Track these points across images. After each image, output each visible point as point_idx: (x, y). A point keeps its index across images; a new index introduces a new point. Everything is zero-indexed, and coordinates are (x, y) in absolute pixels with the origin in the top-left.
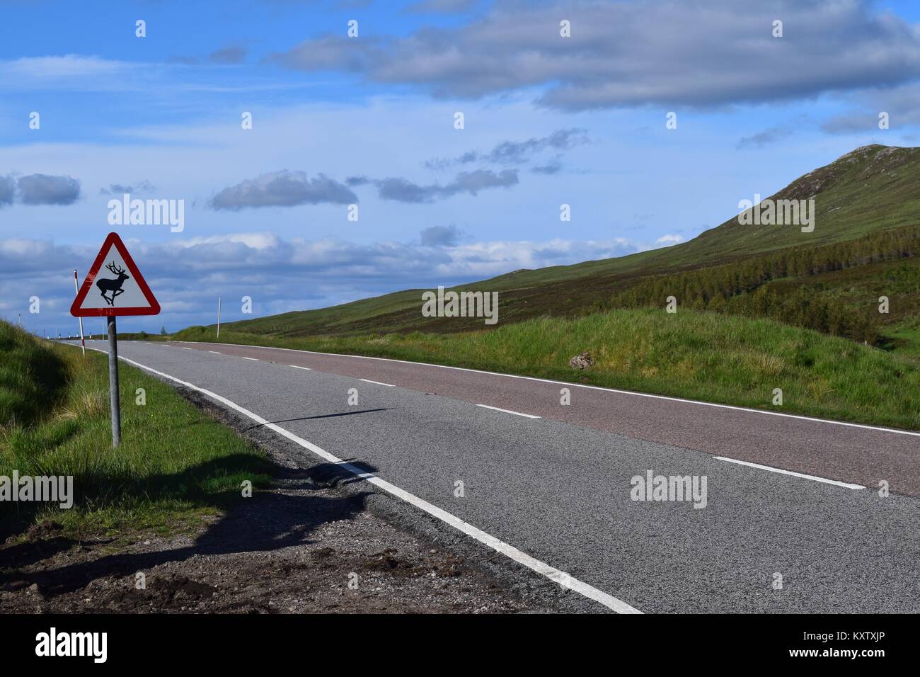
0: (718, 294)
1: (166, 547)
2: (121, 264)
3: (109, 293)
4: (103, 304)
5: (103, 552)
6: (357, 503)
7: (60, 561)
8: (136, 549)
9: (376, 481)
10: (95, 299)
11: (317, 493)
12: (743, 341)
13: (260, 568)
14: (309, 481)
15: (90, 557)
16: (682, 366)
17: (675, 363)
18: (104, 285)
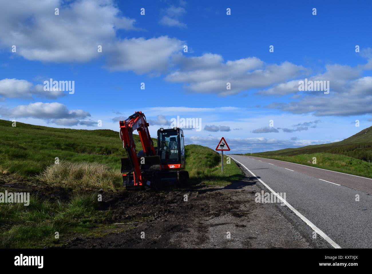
0: (346, 151)
1: (220, 188)
2: (224, 142)
3: (222, 147)
4: (221, 149)
5: (210, 188)
6: (255, 183)
7: (203, 189)
8: (215, 188)
9: (259, 180)
10: (219, 148)
11: (249, 181)
12: (339, 159)
13: (232, 192)
14: (249, 179)
15: (208, 188)
16: (327, 163)
17: (326, 163)
18: (221, 146)
